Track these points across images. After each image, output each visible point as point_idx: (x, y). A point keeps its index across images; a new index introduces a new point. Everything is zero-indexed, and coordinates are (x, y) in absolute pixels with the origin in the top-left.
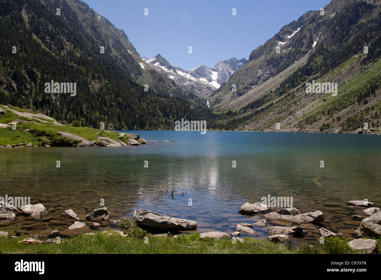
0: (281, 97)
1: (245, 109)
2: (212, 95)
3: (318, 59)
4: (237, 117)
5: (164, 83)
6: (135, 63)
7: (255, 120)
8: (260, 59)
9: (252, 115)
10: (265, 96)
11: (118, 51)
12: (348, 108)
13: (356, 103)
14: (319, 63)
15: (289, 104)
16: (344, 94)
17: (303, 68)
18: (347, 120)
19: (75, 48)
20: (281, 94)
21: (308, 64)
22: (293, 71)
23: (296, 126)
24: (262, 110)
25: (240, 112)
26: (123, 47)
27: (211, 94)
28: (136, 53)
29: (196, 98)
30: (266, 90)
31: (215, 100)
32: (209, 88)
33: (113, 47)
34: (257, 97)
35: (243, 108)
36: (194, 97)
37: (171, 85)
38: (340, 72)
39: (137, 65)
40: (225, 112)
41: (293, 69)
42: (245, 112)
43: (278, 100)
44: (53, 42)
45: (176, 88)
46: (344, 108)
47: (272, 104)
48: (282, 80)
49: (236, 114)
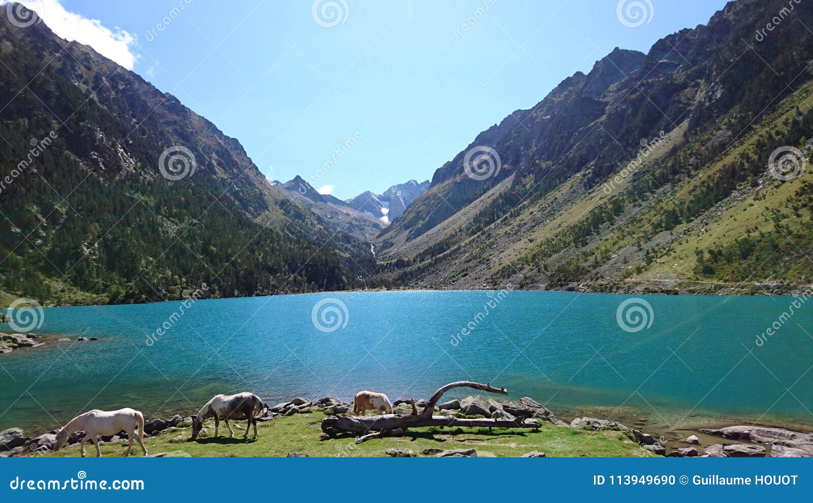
0: (473, 237)
1: (422, 257)
2: (380, 236)
3: (527, 180)
4: (408, 269)
5: (303, 221)
6: (256, 190)
7: (433, 272)
8: (447, 182)
9: (430, 265)
10: (452, 236)
11: (228, 172)
12: (561, 253)
13: (573, 244)
14: (528, 187)
15: (482, 247)
16: (557, 231)
17: (506, 194)
18: (558, 271)
19: (143, 168)
20: (474, 233)
21: (513, 188)
22: (492, 198)
23: (488, 281)
24: (445, 257)
25: (415, 261)
26: (235, 164)
27: (377, 235)
28: (258, 173)
29: (354, 242)
30: (453, 227)
31: (382, 244)
32: (376, 226)
33: (218, 164)
34: (441, 238)
35: (420, 255)
36: (352, 240)
37: (315, 222)
38: (556, 199)
39: (259, 192)
40: (394, 261)
41: (493, 194)
42: (422, 260)
43: (467, 241)
44: (103, 160)
45: (322, 227)
46: (555, 252)
47: (459, 248)
48: (477, 211)
49: (408, 264)
